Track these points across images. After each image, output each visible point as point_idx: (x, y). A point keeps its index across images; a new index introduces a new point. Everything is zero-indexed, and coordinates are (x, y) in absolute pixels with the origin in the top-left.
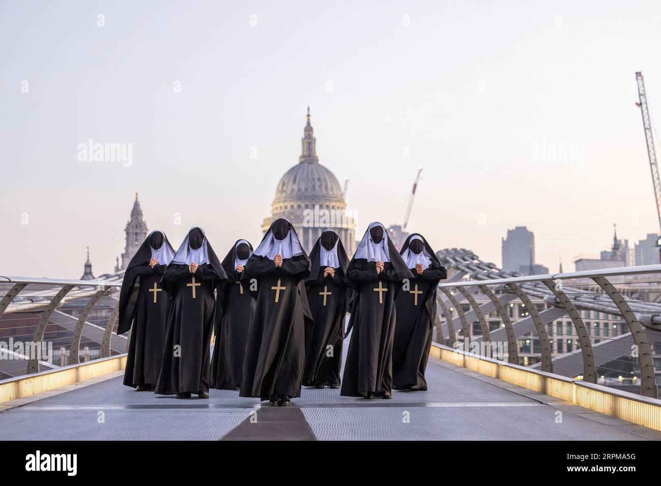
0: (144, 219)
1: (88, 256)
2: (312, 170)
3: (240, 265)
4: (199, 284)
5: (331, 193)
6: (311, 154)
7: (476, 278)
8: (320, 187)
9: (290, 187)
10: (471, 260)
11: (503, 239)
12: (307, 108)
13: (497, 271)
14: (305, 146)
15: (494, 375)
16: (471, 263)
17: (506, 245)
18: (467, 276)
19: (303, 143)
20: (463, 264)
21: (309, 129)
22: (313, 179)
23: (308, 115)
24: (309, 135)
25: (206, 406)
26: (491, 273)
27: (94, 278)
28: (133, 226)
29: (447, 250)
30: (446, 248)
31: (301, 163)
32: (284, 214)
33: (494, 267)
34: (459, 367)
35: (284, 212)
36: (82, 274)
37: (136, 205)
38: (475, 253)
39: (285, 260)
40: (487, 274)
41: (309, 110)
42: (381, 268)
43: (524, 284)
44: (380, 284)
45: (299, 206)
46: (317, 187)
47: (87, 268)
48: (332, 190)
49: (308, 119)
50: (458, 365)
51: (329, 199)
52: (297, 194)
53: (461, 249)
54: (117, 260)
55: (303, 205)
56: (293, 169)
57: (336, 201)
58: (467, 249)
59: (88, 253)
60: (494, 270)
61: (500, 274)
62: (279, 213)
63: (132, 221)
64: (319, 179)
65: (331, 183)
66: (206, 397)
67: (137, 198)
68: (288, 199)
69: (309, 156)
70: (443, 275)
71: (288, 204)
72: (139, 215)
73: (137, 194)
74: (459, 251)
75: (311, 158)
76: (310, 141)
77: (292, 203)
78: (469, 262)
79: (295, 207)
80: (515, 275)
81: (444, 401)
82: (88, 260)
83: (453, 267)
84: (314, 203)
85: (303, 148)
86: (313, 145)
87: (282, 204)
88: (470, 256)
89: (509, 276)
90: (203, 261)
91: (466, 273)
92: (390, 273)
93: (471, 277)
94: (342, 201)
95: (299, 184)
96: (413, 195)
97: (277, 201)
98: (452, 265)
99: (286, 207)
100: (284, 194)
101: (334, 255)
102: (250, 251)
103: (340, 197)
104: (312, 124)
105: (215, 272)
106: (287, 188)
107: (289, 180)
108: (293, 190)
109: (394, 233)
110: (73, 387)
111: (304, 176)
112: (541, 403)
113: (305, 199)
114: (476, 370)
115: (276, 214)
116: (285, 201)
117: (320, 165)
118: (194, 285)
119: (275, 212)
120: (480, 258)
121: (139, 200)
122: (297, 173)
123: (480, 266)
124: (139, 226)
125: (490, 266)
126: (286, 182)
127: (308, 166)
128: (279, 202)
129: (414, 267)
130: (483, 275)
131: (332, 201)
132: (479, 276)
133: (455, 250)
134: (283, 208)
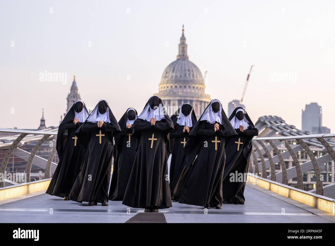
0: (79, 92)
1: (43, 115)
2: (185, 64)
3: (130, 124)
4: (104, 135)
5: (196, 79)
6: (184, 54)
7: (282, 134)
8: (189, 75)
9: (170, 74)
10: (280, 123)
11: (302, 110)
12: (182, 26)
13: (296, 131)
14: (181, 49)
15: (287, 196)
16: (281, 125)
17: (304, 114)
18: (277, 133)
19: (179, 47)
20: (275, 126)
21: (183, 38)
22: (185, 70)
23: (183, 30)
24: (183, 42)
25: (105, 211)
26: (292, 132)
27: (46, 128)
28: (72, 97)
29: (266, 117)
30: (265, 115)
31: (178, 60)
32: (167, 92)
33: (295, 128)
34: (266, 190)
35: (166, 90)
36: (39, 125)
37: (74, 83)
38: (283, 119)
39: (157, 122)
40: (289, 132)
41: (183, 26)
42: (217, 128)
43: (311, 139)
44: (216, 138)
45: (176, 87)
46: (187, 75)
47: (42, 122)
48: (197, 77)
49: (183, 33)
50: (266, 188)
51: (195, 82)
52: (175, 79)
53: (275, 116)
54: (61, 117)
55: (178, 86)
56: (173, 63)
57: (199, 84)
58: (278, 116)
59: (43, 113)
60: (294, 130)
61: (297, 132)
62: (164, 91)
63: (71, 93)
64: (189, 70)
65: (196, 73)
66: (106, 205)
67: (74, 79)
68: (169, 82)
69: (183, 56)
70: (255, 133)
71: (169, 85)
72: (75, 89)
73: (74, 77)
74: (273, 117)
75: (184, 57)
76: (184, 46)
77: (171, 85)
78: (279, 124)
79: (174, 87)
80: (307, 133)
81: (254, 211)
82: (43, 117)
83: (269, 128)
84: (185, 85)
85: (179, 50)
86: (186, 48)
87: (165, 85)
88: (280, 120)
89: (303, 134)
90: (107, 121)
91: (277, 131)
92: (223, 131)
93: (279, 134)
94: (203, 84)
95: (176, 72)
96: (247, 81)
97: (163, 83)
98: (268, 126)
99: (168, 87)
100: (167, 79)
101: (190, 119)
102: (136, 115)
103: (201, 82)
104: (185, 36)
105: (114, 127)
106: (169, 75)
107: (170, 70)
108: (172, 77)
109: (235, 105)
110: (25, 197)
111: (179, 68)
112: (313, 214)
113: (179, 82)
114: (277, 192)
115: (161, 91)
116: (167, 83)
117: (189, 61)
118: (100, 135)
119: (160, 90)
120: (286, 122)
121: (76, 81)
122: (175, 65)
123: (286, 127)
124: (75, 96)
125: (292, 127)
126: (168, 71)
127: (182, 62)
128: (163, 84)
129: (239, 128)
130: (287, 133)
131: (197, 84)
132: (285, 133)
133: (271, 116)
134: (166, 87)
